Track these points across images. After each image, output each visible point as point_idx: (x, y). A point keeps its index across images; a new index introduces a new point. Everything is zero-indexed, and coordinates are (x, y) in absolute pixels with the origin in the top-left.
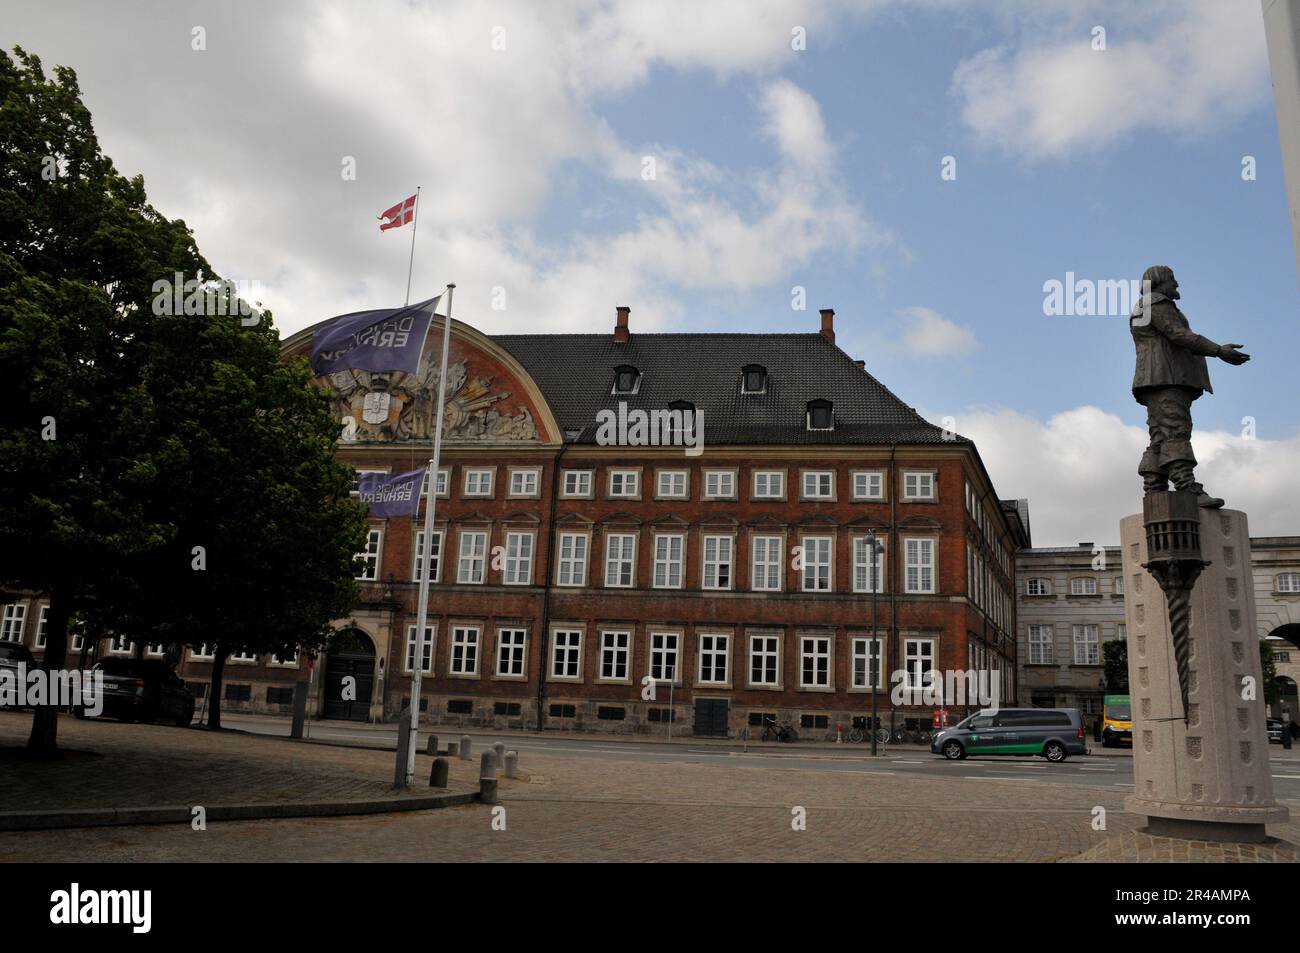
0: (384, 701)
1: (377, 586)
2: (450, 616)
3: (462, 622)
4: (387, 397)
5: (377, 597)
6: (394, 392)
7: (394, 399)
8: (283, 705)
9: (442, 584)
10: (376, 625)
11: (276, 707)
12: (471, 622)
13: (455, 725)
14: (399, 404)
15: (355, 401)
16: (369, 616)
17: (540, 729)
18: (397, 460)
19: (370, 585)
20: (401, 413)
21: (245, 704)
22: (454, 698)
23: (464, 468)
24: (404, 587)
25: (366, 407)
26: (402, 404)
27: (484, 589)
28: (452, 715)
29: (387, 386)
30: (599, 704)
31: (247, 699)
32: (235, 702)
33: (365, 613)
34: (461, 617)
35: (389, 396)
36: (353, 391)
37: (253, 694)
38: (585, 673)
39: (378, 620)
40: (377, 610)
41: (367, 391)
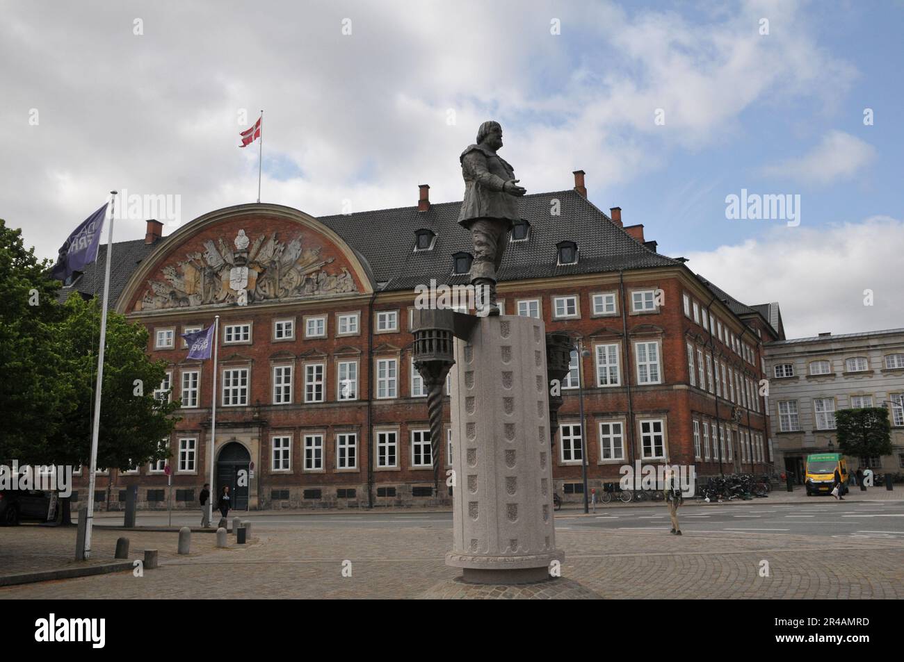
0: (258, 494)
1: (248, 409)
2: (301, 428)
3: (310, 431)
4: (246, 270)
5: (248, 417)
6: (251, 265)
7: (251, 270)
8: (188, 502)
9: (294, 404)
10: (249, 438)
11: (183, 503)
12: (317, 431)
13: (310, 507)
14: (255, 274)
15: (224, 275)
16: (245, 432)
17: (371, 507)
18: (256, 315)
19: (244, 409)
20: (257, 280)
21: (161, 503)
22: (307, 488)
23: (304, 317)
24: (267, 409)
25: (231, 279)
26: (257, 274)
27: (324, 406)
28: (307, 500)
29: (246, 262)
30: (412, 485)
31: (163, 499)
32: (154, 503)
33: (241, 430)
34: (309, 428)
35: (247, 269)
36: (222, 268)
37: (166, 496)
38: (401, 463)
39: (250, 434)
40: (249, 427)
41: (231, 266)
